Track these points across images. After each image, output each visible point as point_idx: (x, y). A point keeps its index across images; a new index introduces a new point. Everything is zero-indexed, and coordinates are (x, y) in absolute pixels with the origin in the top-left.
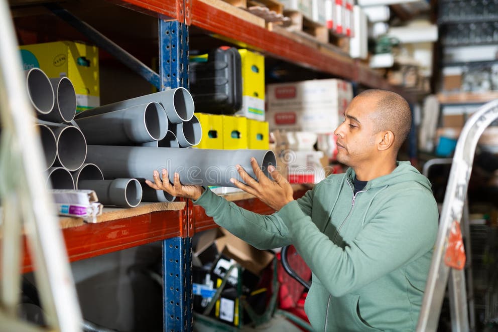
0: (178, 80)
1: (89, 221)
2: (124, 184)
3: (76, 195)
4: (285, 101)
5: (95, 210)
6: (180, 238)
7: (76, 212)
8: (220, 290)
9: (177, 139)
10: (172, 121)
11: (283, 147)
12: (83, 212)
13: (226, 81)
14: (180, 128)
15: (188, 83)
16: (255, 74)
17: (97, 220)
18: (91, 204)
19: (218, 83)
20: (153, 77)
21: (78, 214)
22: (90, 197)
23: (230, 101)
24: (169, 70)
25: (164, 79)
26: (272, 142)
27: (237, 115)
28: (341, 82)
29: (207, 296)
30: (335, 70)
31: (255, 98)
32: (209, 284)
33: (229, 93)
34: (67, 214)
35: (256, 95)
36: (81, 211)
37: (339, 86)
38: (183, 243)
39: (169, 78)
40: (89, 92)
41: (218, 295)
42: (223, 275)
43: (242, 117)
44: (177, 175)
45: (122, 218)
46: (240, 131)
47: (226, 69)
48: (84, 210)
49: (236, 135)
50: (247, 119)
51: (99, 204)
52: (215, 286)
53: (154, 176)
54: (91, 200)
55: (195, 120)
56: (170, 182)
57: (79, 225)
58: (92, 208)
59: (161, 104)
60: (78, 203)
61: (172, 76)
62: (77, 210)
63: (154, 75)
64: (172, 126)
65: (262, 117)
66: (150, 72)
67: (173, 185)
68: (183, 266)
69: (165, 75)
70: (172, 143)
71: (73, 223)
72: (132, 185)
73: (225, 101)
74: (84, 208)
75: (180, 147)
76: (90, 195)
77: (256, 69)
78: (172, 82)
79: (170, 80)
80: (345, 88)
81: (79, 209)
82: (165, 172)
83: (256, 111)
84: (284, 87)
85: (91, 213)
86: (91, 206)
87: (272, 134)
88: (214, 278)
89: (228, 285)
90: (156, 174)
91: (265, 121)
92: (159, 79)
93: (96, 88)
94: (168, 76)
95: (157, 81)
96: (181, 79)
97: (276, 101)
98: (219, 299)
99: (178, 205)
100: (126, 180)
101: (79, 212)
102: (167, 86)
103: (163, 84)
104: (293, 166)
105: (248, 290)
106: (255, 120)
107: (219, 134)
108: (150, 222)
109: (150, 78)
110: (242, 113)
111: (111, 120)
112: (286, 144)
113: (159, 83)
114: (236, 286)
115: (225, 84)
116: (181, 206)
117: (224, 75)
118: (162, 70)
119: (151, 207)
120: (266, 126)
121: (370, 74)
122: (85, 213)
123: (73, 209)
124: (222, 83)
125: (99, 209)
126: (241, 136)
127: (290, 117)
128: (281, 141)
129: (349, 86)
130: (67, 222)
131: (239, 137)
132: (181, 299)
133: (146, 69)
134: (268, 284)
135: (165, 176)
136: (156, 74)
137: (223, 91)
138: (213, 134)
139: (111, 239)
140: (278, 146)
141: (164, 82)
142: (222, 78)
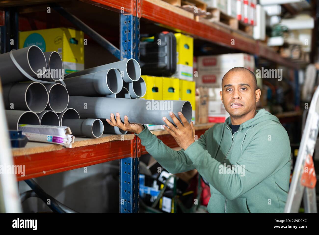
0: (132, 54)
1: (67, 147)
2: (91, 122)
3: (57, 130)
4: (209, 68)
5: (69, 139)
6: (131, 158)
7: (57, 141)
8: (163, 192)
9: (129, 93)
10: (126, 81)
11: (205, 98)
12: (61, 141)
13: (165, 55)
14: (131, 86)
15: (138, 56)
16: (186, 50)
17: (72, 146)
18: (67, 136)
19: (160, 56)
20: (116, 52)
21: (58, 142)
22: (66, 131)
23: (168, 68)
24: (126, 47)
25: (123, 53)
26: (197, 95)
27: (173, 77)
28: (246, 55)
29: (154, 195)
30: (242, 47)
31: (186, 66)
32: (156, 187)
33: (167, 62)
34: (51, 142)
35: (187, 64)
36: (60, 140)
37: (245, 58)
38: (133, 161)
39: (126, 52)
40: (77, 61)
41: (161, 195)
42: (164, 182)
43: (176, 78)
44: (126, 117)
45: (90, 145)
46: (174, 87)
47: (166, 47)
48: (62, 139)
49: (172, 90)
50: (180, 79)
51: (72, 136)
52: (160, 189)
53: (111, 117)
54: (67, 133)
55: (141, 80)
56: (122, 121)
57: (59, 149)
58: (67, 139)
59: (118, 69)
60: (58, 135)
61: (128, 51)
62: (57, 140)
63: (116, 50)
64: (126, 84)
65: (191, 79)
66: (114, 48)
67: (123, 123)
68: (133, 177)
69: (123, 50)
70: (126, 95)
71: (55, 148)
72: (97, 123)
73: (165, 68)
74: (62, 138)
75: (131, 98)
76: (66, 129)
77: (187, 47)
78: (128, 55)
79: (127, 54)
80: (249, 59)
81: (59, 139)
82: (118, 115)
83: (187, 74)
84: (209, 58)
85: (67, 142)
86: (67, 137)
87: (198, 90)
88: (159, 183)
89: (167, 188)
90: (112, 116)
91: (193, 81)
92: (120, 53)
93: (82, 58)
94: (126, 51)
95: (119, 54)
96: (133, 53)
97: (203, 68)
98: (162, 198)
99: (129, 137)
100: (93, 119)
101: (59, 141)
102: (125, 58)
103: (122, 56)
104: (212, 111)
105: (180, 192)
106: (186, 80)
107: (160, 90)
108: (110, 147)
109: (114, 52)
110: (177, 76)
111: (86, 80)
112: (207, 96)
113: (120, 56)
114: (173, 189)
115: (165, 57)
116: (131, 137)
117: (164, 50)
118: (122, 47)
119: (110, 138)
120: (194, 84)
121: (267, 51)
122: (62, 142)
123: (55, 138)
124: (163, 56)
125: (72, 139)
126: (175, 91)
127: (212, 78)
128: (204, 94)
129: (252, 58)
130: (51, 147)
131: (173, 92)
132: (131, 199)
133: (112, 47)
134: (194, 188)
135: (118, 117)
136: (118, 49)
137: (164, 61)
138: (156, 89)
139: (83, 158)
140: (201, 98)
141: (123, 54)
142: (163, 52)
